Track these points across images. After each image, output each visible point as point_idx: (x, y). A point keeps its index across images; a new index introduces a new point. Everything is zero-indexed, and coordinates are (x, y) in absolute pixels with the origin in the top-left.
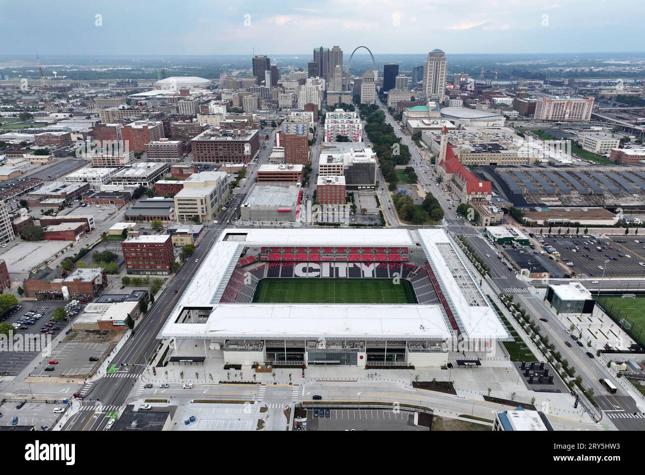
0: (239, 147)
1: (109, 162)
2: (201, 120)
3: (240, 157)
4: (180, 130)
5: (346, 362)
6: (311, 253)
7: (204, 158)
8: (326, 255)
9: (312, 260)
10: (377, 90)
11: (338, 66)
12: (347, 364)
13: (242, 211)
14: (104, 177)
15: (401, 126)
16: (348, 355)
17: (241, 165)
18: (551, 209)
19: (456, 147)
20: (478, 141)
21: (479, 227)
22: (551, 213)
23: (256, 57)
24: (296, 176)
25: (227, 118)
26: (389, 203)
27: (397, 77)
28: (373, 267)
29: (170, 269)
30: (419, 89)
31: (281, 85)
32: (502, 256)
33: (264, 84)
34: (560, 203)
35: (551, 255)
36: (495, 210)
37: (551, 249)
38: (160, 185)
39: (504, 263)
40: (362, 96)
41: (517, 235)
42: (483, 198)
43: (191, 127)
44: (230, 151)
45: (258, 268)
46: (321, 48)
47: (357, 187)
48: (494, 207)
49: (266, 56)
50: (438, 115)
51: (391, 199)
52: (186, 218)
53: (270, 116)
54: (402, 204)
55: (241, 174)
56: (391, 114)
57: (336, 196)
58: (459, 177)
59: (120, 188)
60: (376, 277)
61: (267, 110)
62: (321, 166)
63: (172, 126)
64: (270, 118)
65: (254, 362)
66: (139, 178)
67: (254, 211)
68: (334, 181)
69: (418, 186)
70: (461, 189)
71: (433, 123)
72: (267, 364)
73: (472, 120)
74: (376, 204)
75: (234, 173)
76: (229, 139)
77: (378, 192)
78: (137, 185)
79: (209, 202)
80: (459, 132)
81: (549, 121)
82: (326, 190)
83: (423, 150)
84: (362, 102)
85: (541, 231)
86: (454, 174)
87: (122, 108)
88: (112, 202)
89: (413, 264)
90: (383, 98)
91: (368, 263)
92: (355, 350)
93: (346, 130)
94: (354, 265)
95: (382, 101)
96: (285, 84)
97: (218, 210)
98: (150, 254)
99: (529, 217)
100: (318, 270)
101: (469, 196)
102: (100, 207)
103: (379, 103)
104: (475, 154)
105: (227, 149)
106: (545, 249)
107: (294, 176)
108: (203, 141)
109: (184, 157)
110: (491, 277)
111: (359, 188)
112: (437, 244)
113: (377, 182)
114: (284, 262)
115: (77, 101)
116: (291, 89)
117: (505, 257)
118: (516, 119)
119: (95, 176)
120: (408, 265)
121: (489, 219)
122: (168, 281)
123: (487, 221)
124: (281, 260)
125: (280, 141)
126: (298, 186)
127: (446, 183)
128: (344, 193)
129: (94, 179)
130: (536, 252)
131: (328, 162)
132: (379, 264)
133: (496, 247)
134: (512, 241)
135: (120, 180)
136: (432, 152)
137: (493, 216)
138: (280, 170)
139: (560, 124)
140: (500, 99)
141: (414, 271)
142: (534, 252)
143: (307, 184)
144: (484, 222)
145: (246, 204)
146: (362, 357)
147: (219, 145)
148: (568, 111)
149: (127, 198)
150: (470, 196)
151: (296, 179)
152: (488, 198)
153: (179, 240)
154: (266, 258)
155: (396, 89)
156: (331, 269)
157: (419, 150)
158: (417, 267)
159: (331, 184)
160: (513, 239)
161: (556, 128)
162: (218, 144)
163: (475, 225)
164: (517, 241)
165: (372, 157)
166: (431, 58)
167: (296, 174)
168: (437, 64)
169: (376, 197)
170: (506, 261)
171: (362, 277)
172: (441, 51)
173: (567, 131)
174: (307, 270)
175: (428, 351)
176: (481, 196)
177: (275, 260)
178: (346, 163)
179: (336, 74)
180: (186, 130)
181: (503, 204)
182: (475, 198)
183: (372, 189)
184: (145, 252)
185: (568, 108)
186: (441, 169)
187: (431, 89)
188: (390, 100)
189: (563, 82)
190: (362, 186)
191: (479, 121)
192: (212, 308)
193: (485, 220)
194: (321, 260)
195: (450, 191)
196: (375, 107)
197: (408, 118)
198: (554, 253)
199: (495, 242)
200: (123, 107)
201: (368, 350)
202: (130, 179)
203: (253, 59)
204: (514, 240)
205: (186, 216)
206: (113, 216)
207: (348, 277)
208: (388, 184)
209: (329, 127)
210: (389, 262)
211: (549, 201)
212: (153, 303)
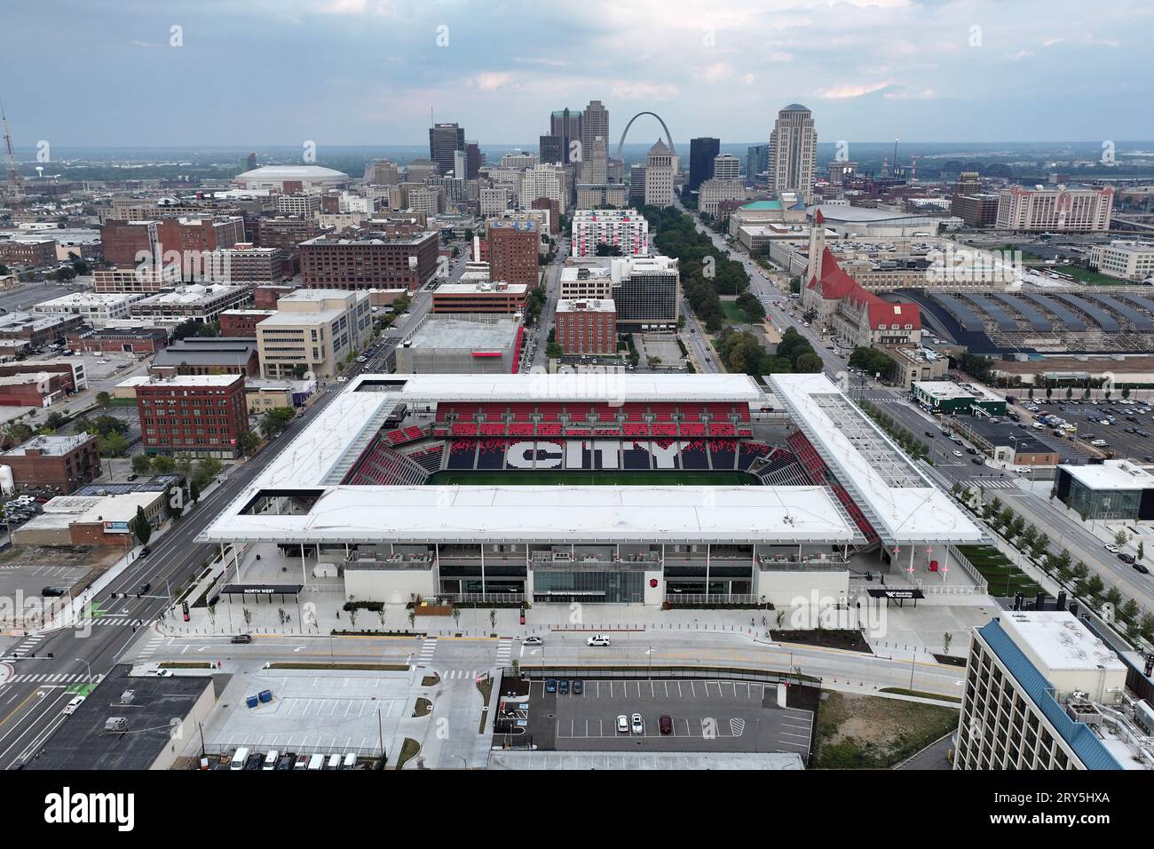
0: (397, 259)
1: (129, 284)
2: (326, 222)
3: (399, 279)
4: (278, 234)
5: (618, 596)
6: (542, 420)
7: (325, 280)
8: (575, 424)
9: (544, 435)
10: (676, 191)
11: (598, 138)
12: (621, 601)
13: (398, 357)
14: (115, 307)
15: (728, 240)
16: (625, 578)
17: (403, 290)
18: (1049, 358)
19: (841, 260)
20: (886, 256)
21: (898, 389)
22: (1048, 364)
23: (437, 126)
24: (513, 302)
25: (374, 216)
26: (706, 352)
27: (716, 159)
28: (674, 449)
29: (239, 446)
30: (760, 186)
31: (485, 175)
32: (952, 431)
33: (454, 175)
34: (1064, 349)
35: (1056, 430)
36: (931, 355)
37: (1056, 420)
38: (231, 316)
39: (955, 442)
40: (647, 194)
41: (981, 394)
42: (903, 338)
43: (300, 228)
44: (379, 267)
45: (430, 451)
46: (566, 112)
47: (640, 325)
48: (927, 351)
49: (456, 125)
50: (801, 217)
51: (710, 345)
52: (281, 373)
53: (462, 222)
54: (735, 345)
55: (401, 306)
56: (706, 224)
57: (595, 336)
58: (852, 304)
59: (147, 323)
60: (681, 468)
61: (455, 214)
62: (564, 285)
63: (263, 226)
64: (461, 225)
65: (413, 595)
66: (187, 307)
67: (424, 357)
68: (592, 306)
69: (766, 326)
70: (857, 326)
71: (793, 229)
72: (440, 599)
73: (871, 224)
74: (680, 354)
75: (386, 306)
76: (377, 242)
77: (685, 336)
78: (182, 319)
79: (330, 339)
80: (846, 243)
81: (1026, 232)
82: (576, 322)
83: (774, 273)
84: (647, 202)
85: (1031, 394)
86: (839, 301)
87: (164, 203)
88: (127, 348)
89: (762, 442)
90: (689, 199)
91: (664, 442)
92: (640, 567)
93: (615, 233)
94: (636, 446)
95: (687, 207)
96: (493, 174)
97: (349, 358)
98: (197, 413)
99: (1003, 369)
100: (558, 456)
101: (873, 334)
102: (101, 356)
103: (679, 206)
104: (880, 274)
105: (371, 262)
106: (1040, 420)
107: (509, 302)
108: (324, 247)
109: (284, 281)
110: (931, 464)
111: (644, 327)
112: (814, 396)
113: (682, 318)
114: (483, 439)
115: (76, 207)
116: (505, 182)
117: (957, 431)
118: (958, 231)
119: (95, 303)
120: (751, 445)
121: (919, 370)
122: (232, 470)
123: (914, 375)
124: (478, 434)
125: (481, 252)
126: (517, 318)
127: (825, 320)
128: (613, 336)
129: (94, 309)
130: (1023, 424)
131: (579, 278)
132: (688, 443)
133: (938, 418)
134: (972, 406)
135: (147, 311)
136: (791, 276)
137: (927, 365)
138: (479, 291)
139: (1049, 237)
140: (923, 200)
141: (764, 456)
142: (1020, 426)
143: (535, 319)
144: (909, 377)
145: (407, 343)
146: (654, 583)
147: (356, 254)
148: (1063, 212)
149: (160, 340)
150: (877, 332)
151: (513, 309)
152: (915, 337)
153: (262, 402)
154: (445, 432)
155: (715, 179)
156: (586, 454)
157: (765, 273)
158: (770, 449)
159: (585, 310)
160: (972, 401)
161: (1041, 243)
162: (353, 251)
163: (889, 385)
164: (983, 405)
165: (670, 266)
166: (784, 120)
167: (512, 299)
168: (796, 133)
169: (680, 342)
170: (959, 438)
171: (652, 468)
172: (803, 107)
173: (1065, 247)
174: (535, 456)
175: (804, 568)
176: (898, 333)
177: (466, 435)
178: (616, 279)
179: (595, 153)
180: (291, 234)
181: (948, 349)
182: (887, 337)
183: (671, 329)
184: (185, 408)
185: (1064, 207)
186: (810, 296)
187: (786, 182)
188: (704, 199)
189: (1047, 180)
190: (650, 325)
191: (886, 226)
192: (323, 491)
193: (909, 373)
194: (564, 434)
195: (834, 334)
196: (672, 210)
197: (741, 222)
198: (1061, 426)
199: (934, 407)
200: (167, 202)
201: (669, 572)
202: (169, 310)
203: (431, 131)
204: (975, 404)
205: (280, 366)
206: (128, 370)
207: (622, 468)
208: (704, 323)
209: (582, 227)
210: (710, 439)
211: (1041, 346)
212: (196, 502)
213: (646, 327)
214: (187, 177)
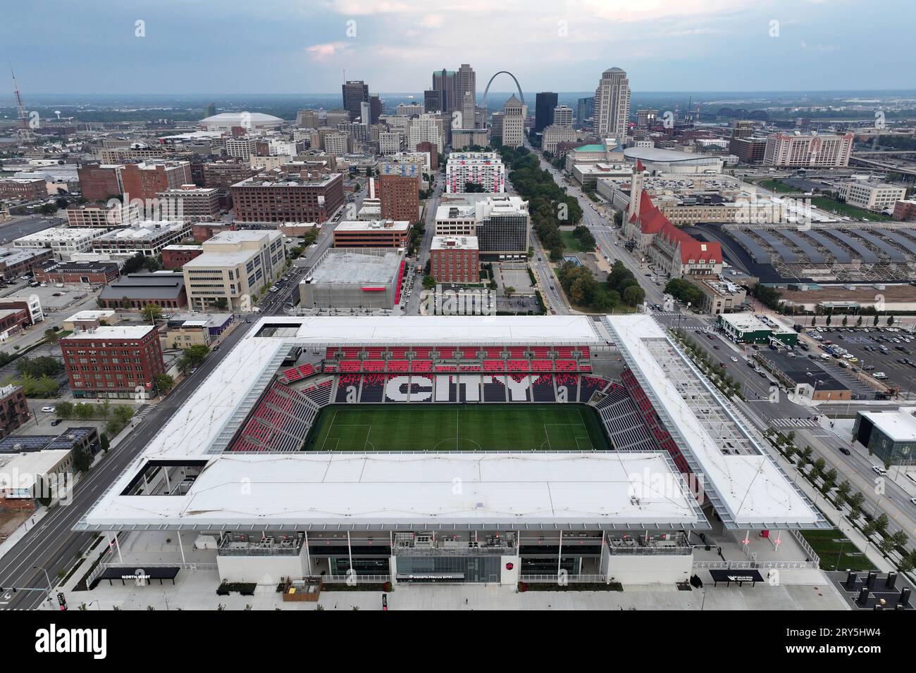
0: (309, 198)
1: (96, 220)
2: (255, 163)
3: (311, 214)
4: (218, 175)
5: (476, 576)
6: (416, 358)
7: (253, 215)
8: (443, 361)
9: (418, 371)
10: (525, 132)
11: (467, 93)
12: (479, 582)
13: (302, 291)
14: (81, 242)
15: (565, 175)
16: (482, 561)
17: (312, 224)
18: (824, 287)
19: (654, 197)
20: (686, 191)
21: (705, 317)
22: (824, 293)
23: (348, 82)
24: (397, 238)
25: (295, 159)
26: (550, 280)
27: (556, 110)
28: (527, 382)
29: (154, 388)
30: (587, 128)
31: (384, 122)
32: (756, 364)
33: (360, 121)
34: (834, 278)
35: (841, 360)
36: (732, 287)
37: (839, 349)
38: (171, 251)
39: (760, 374)
40: (504, 136)
41: (777, 326)
42: (708, 270)
43: (235, 170)
44: (295, 204)
45: (320, 386)
46: (444, 72)
47: (498, 255)
48: (729, 284)
49: (362, 82)
50: (620, 157)
51: (554, 274)
52: (205, 304)
53: (364, 161)
54: (575, 278)
55: (310, 237)
56: (548, 161)
57: (462, 268)
58: (665, 239)
59: (104, 257)
60: (532, 401)
61: (361, 154)
62: (438, 223)
63: (206, 168)
64: (363, 163)
65: (282, 579)
66: (138, 242)
67: (323, 291)
68: (460, 243)
69: (597, 254)
70: (671, 259)
71: (614, 168)
72: (309, 581)
73: (673, 163)
74: (529, 282)
75: (299, 237)
76: (293, 184)
77: (533, 264)
78: (133, 254)
79: (245, 276)
80: (654, 180)
81: (786, 168)
82: (447, 258)
83: (601, 205)
84: (504, 144)
85: (814, 322)
86: (655, 235)
87: (135, 147)
88: (85, 280)
89: (600, 376)
90: (536, 140)
91: (518, 376)
92: (497, 551)
93: (479, 174)
94: (494, 380)
95: (534, 145)
96: (390, 120)
97: (263, 290)
98: (115, 361)
99: (789, 299)
100: (428, 389)
101: (684, 267)
102: (63, 287)
103: (528, 146)
104: (683, 208)
105: (289, 200)
106: (827, 350)
107: (394, 238)
108: (251, 188)
109: (222, 214)
110: (743, 399)
111: (501, 257)
112: (644, 340)
113: (531, 249)
114: (366, 374)
115: (78, 145)
116: (398, 127)
117: (761, 363)
118: (736, 166)
119: (64, 239)
120: (590, 379)
121: (723, 301)
122: (147, 410)
123: (719, 305)
124: (362, 370)
125: (376, 190)
126: (400, 252)
127: (643, 250)
128: (477, 264)
129: (63, 244)
130: (813, 354)
131: (450, 217)
132: (538, 377)
133: (742, 348)
134: (769, 337)
135: (105, 245)
136: (614, 208)
137: (730, 297)
138: (370, 229)
139: (804, 172)
140: (707, 141)
141: (601, 390)
142: (810, 356)
143: (415, 251)
144: (715, 308)
145: (309, 279)
146: (510, 566)
147: (277, 194)
148: (814, 153)
149: (111, 271)
150: (687, 266)
151: (397, 243)
152: (717, 269)
153: (183, 338)
154: (334, 368)
155: (555, 125)
156: (452, 387)
157: (594, 205)
158: (607, 383)
159: (454, 248)
160: (770, 333)
161: (798, 177)
162: (274, 192)
163: (698, 313)
164: (778, 336)
165: (522, 208)
166: (606, 80)
167: (397, 235)
168: (615, 89)
169: (530, 271)
170: (763, 371)
171: (508, 401)
172: (619, 69)
173: (816, 180)
174: (409, 389)
175: (650, 552)
176: (704, 267)
177: (352, 371)
178: (479, 218)
179: (465, 105)
180: (228, 175)
181: (743, 280)
182: (695, 270)
183: (522, 258)
184: (105, 357)
185: (815, 148)
186: (631, 228)
187: (607, 127)
188: (546, 141)
189: (795, 122)
190: (506, 255)
191: (684, 165)
192: (206, 462)
193: (715, 304)
194: (434, 370)
195: (649, 262)
196: (522, 150)
197: (575, 162)
198: (844, 356)
199: (738, 339)
200: (137, 146)
201: (524, 550)
202: (123, 245)
203: (344, 86)
204: (772, 335)
205: (205, 299)
206: (82, 301)
207: (483, 401)
208: (549, 252)
209: (454, 169)
210: (556, 374)
211: (816, 275)
213: (503, 257)
214: (165, 121)
